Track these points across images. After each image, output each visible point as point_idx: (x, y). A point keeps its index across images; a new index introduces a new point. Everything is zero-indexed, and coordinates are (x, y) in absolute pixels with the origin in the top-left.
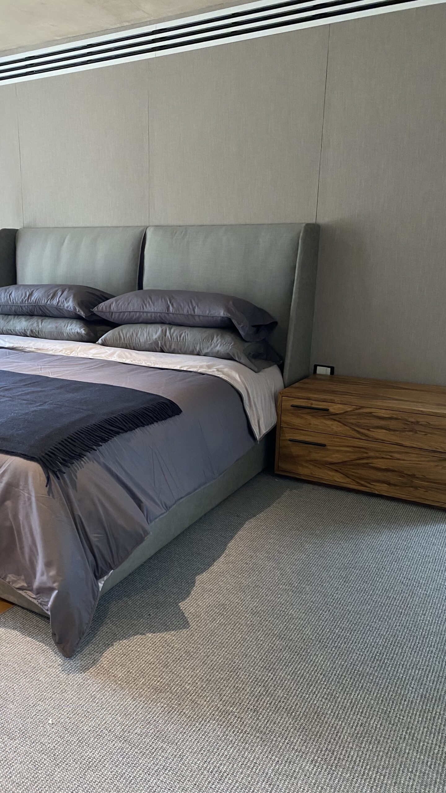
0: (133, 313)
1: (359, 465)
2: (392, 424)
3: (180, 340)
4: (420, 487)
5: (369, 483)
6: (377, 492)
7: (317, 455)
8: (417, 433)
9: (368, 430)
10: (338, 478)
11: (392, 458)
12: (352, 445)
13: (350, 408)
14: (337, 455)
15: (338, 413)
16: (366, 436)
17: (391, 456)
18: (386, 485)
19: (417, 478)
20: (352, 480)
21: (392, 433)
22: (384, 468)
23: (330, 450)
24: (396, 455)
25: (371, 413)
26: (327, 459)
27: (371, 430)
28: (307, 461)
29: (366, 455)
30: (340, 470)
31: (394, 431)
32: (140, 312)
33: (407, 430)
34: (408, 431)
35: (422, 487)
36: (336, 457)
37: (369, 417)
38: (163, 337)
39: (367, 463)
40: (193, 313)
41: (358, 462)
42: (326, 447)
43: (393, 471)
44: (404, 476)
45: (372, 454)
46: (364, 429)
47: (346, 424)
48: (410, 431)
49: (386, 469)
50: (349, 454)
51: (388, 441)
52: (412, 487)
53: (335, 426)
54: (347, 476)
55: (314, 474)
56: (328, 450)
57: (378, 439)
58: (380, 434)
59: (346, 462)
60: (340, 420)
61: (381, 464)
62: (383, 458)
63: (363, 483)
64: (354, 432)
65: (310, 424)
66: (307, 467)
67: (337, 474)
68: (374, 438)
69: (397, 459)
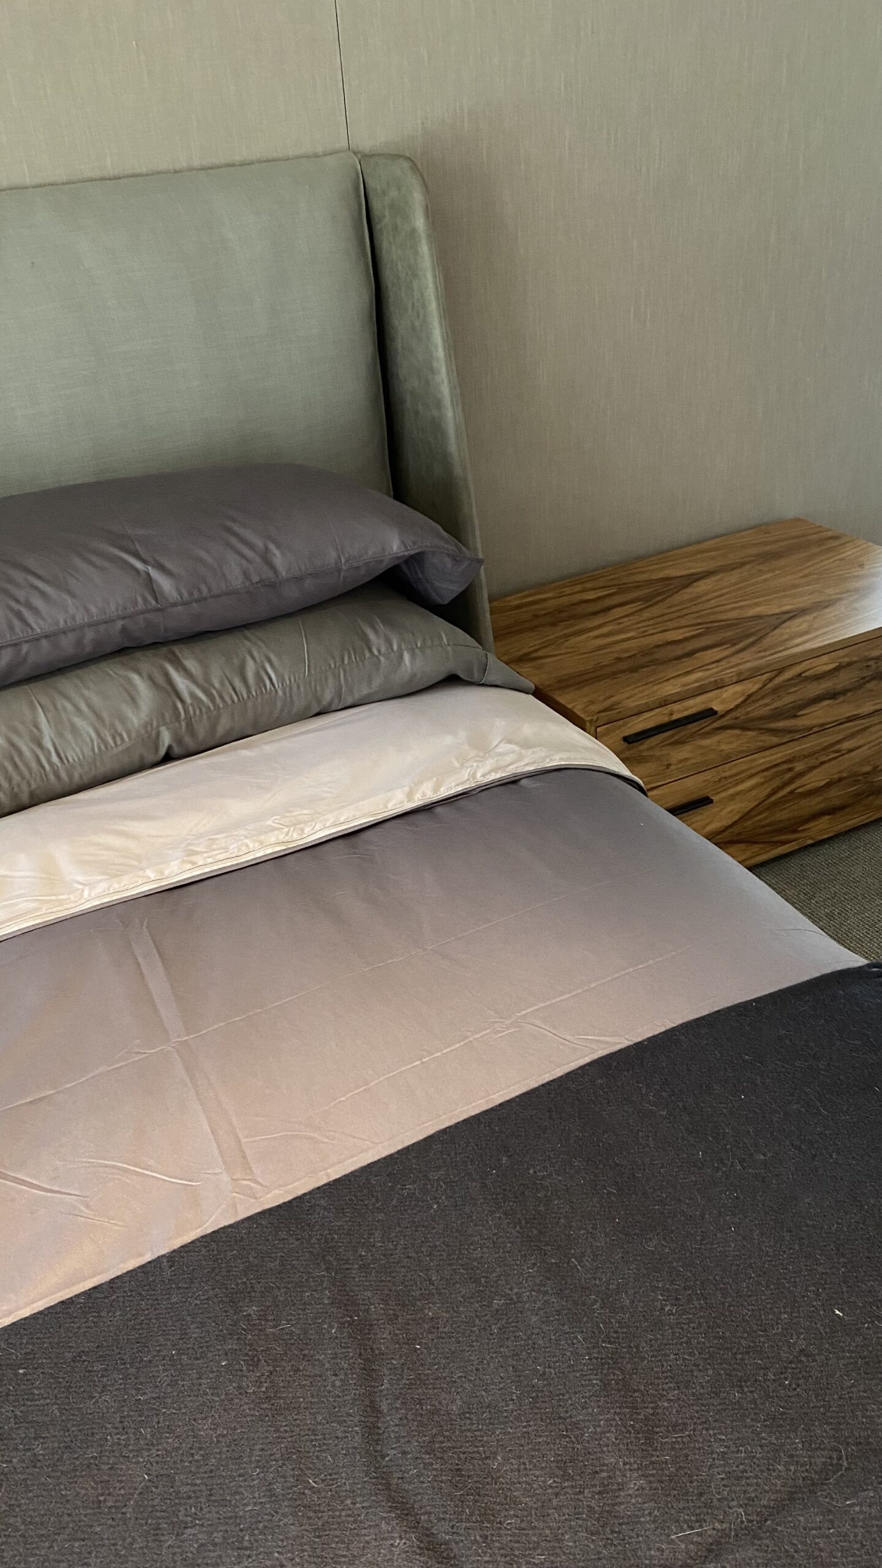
1: (775, 804)
2: (841, 680)
5: (795, 831)
9: (795, 716)
11: (839, 755)
13: (756, 683)
14: (730, 807)
15: (731, 707)
16: (790, 732)
17: (837, 751)
18: (828, 817)
20: (762, 846)
21: (841, 699)
22: (823, 783)
23: (718, 801)
24: (846, 745)
25: (800, 675)
27: (799, 713)
29: (789, 775)
30: (737, 838)
31: (844, 693)
34: (868, 682)
36: (729, 812)
37: (797, 684)
39: (792, 792)
41: (773, 798)
42: (708, 801)
43: (839, 781)
44: (859, 781)
45: (799, 767)
46: (786, 718)
47: (747, 725)
48: (871, 680)
50: (755, 792)
51: (830, 723)
53: (725, 743)
54: (752, 841)
57: (812, 728)
58: (817, 714)
59: (750, 811)
60: (736, 721)
61: (818, 778)
62: (822, 764)
63: (783, 837)
64: (765, 737)
65: (670, 763)
68: (804, 729)
69: (851, 751)
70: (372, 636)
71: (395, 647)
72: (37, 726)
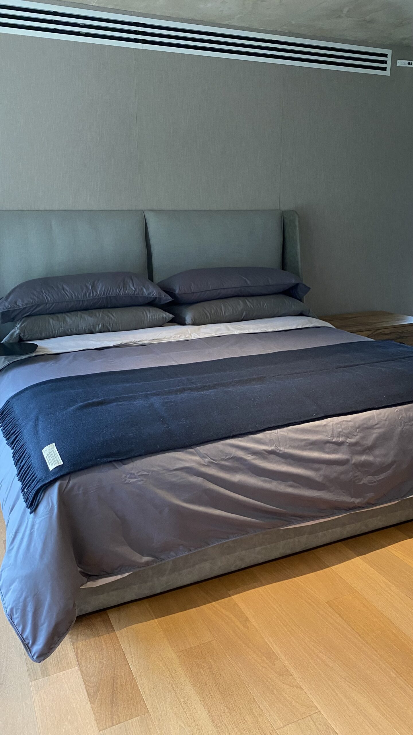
70: (286, 301)
71: (291, 304)
72: (221, 307)
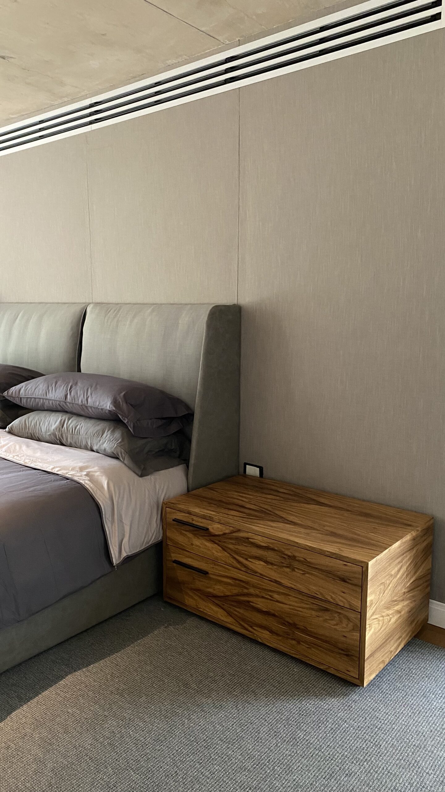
0: (38, 399)
1: (240, 602)
2: (270, 556)
3: (74, 433)
4: (303, 642)
5: (251, 627)
6: (260, 640)
7: (200, 583)
8: (295, 571)
9: (246, 559)
10: (222, 616)
11: (272, 600)
12: (232, 576)
13: (227, 529)
14: (219, 587)
15: (217, 534)
16: (245, 566)
17: (271, 596)
18: (268, 633)
19: (298, 628)
20: (234, 621)
21: (270, 566)
22: (264, 610)
23: (213, 579)
24: (276, 596)
25: (248, 538)
26: (210, 590)
27: (249, 559)
28: (192, 589)
29: (246, 591)
30: (223, 606)
31: (272, 564)
32: (43, 399)
33: (285, 565)
34: (285, 567)
35: (305, 642)
36: (218, 589)
37: (246, 543)
38: (60, 429)
39: (249, 602)
40: (86, 403)
41: (239, 598)
42: (207, 575)
43: (274, 615)
44: (285, 624)
45: (252, 591)
46: (242, 557)
47: (226, 549)
48: (287, 567)
49: (266, 612)
50: (230, 587)
51: (265, 576)
52: (294, 639)
53: (215, 550)
54: (229, 614)
55: (199, 606)
56: (210, 579)
57: (256, 573)
58: (258, 566)
59: (228, 596)
60: (220, 543)
61: (260, 604)
62: (263, 597)
63: (246, 626)
64: (232, 560)
65: (192, 544)
66: (192, 598)
67: (220, 610)
68: (253, 571)
69: (278, 601)
